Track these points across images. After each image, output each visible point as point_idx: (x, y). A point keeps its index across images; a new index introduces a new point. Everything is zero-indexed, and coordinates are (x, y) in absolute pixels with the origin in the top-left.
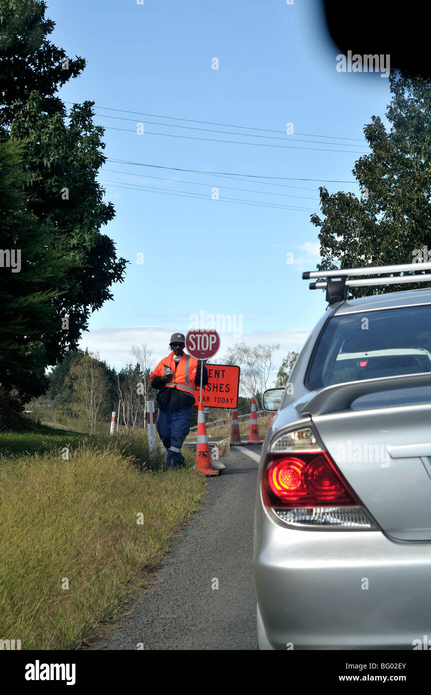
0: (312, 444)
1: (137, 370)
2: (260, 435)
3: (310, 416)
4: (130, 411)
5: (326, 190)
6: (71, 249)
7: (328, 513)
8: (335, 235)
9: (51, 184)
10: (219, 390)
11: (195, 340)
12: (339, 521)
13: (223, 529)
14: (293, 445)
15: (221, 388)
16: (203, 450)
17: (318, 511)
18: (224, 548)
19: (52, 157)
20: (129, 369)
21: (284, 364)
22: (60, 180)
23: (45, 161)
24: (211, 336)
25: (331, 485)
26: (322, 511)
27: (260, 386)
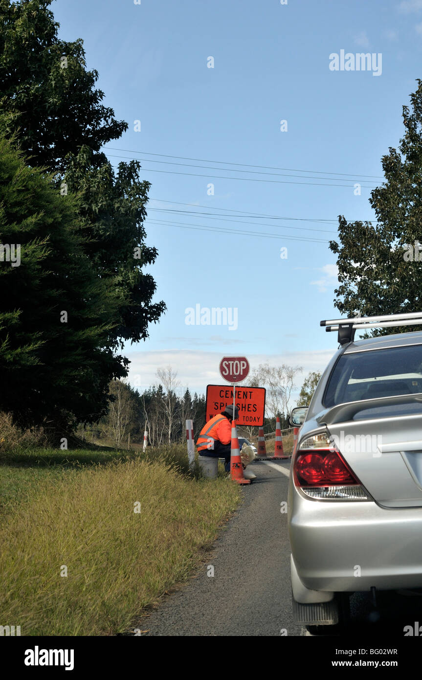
0: (327, 443)
1: (160, 392)
2: (284, 452)
3: (326, 425)
4: (156, 431)
5: (344, 219)
6: (116, 285)
7: (338, 490)
8: (352, 262)
9: (99, 227)
10: (247, 409)
11: (228, 366)
12: (346, 495)
13: (259, 522)
14: (315, 444)
15: (249, 407)
16: (236, 462)
17: (332, 489)
18: (262, 535)
19: (100, 203)
20: (152, 390)
21: (305, 384)
22: (107, 224)
23: (94, 207)
24: (242, 362)
25: (341, 471)
26: (335, 489)
27: (282, 406)
